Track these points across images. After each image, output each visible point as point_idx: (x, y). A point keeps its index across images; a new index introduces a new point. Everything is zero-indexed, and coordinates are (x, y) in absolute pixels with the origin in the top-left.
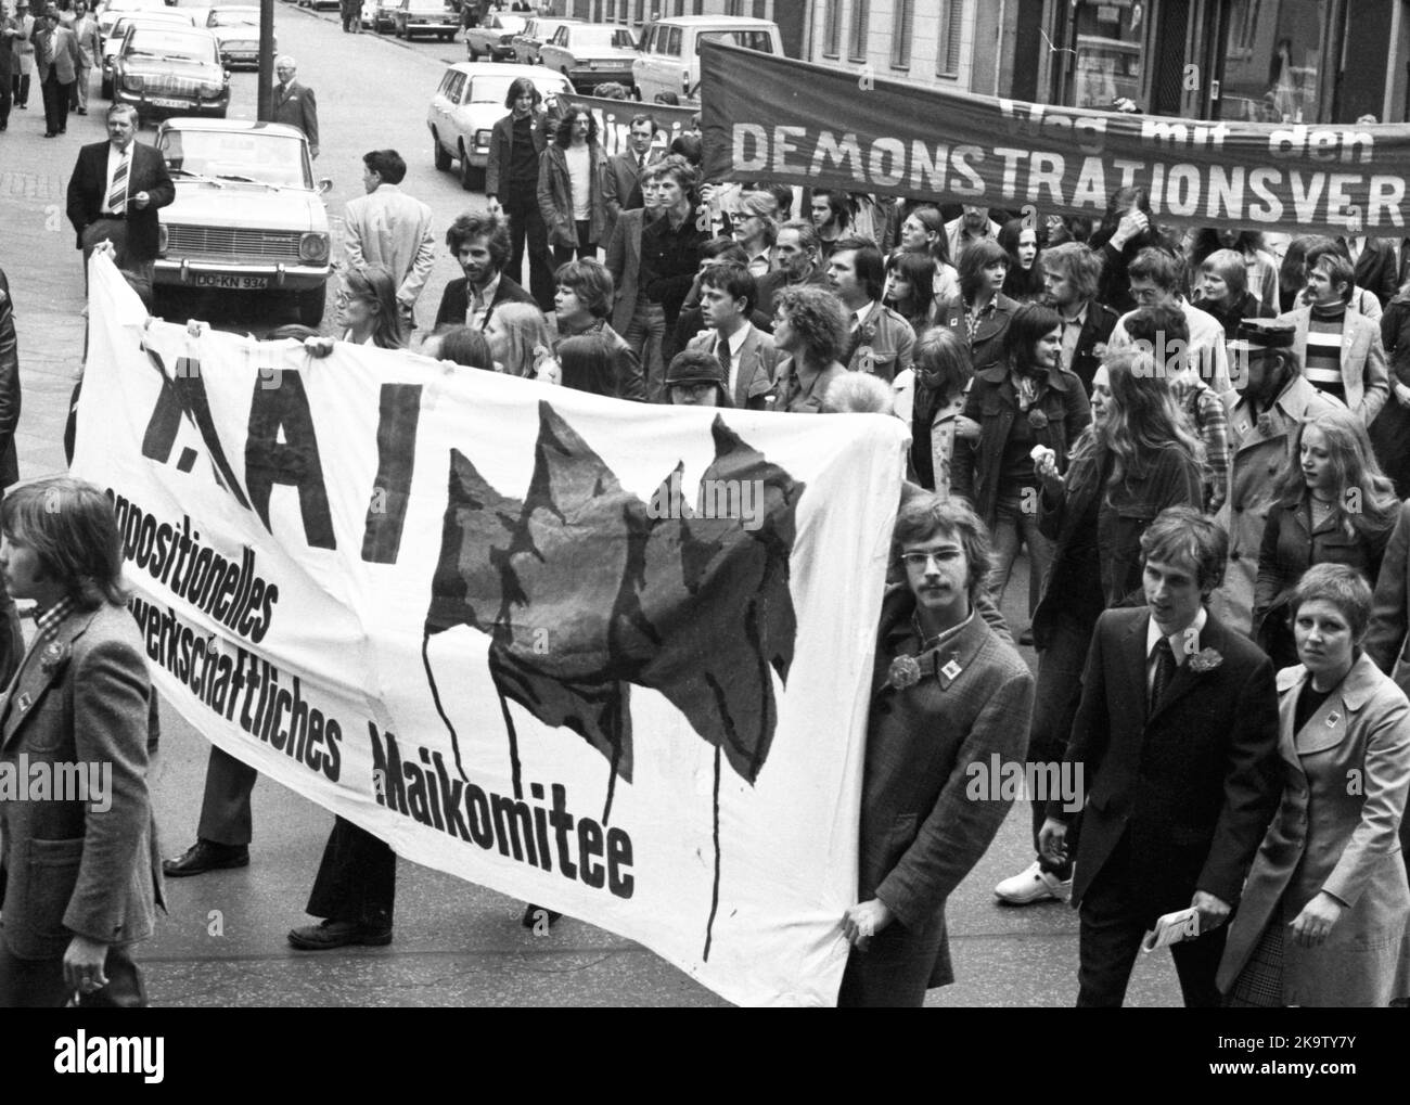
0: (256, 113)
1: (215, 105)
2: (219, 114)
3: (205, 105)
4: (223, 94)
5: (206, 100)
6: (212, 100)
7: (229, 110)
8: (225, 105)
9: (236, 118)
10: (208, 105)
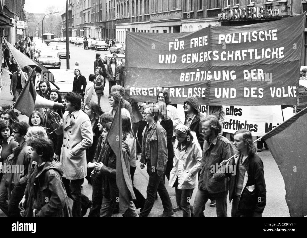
0: (66, 68)
1: (58, 66)
2: (59, 68)
3: (56, 66)
4: (59, 64)
5: (56, 65)
6: (57, 65)
7: (61, 67)
8: (60, 66)
9: (62, 69)
10: (57, 66)
